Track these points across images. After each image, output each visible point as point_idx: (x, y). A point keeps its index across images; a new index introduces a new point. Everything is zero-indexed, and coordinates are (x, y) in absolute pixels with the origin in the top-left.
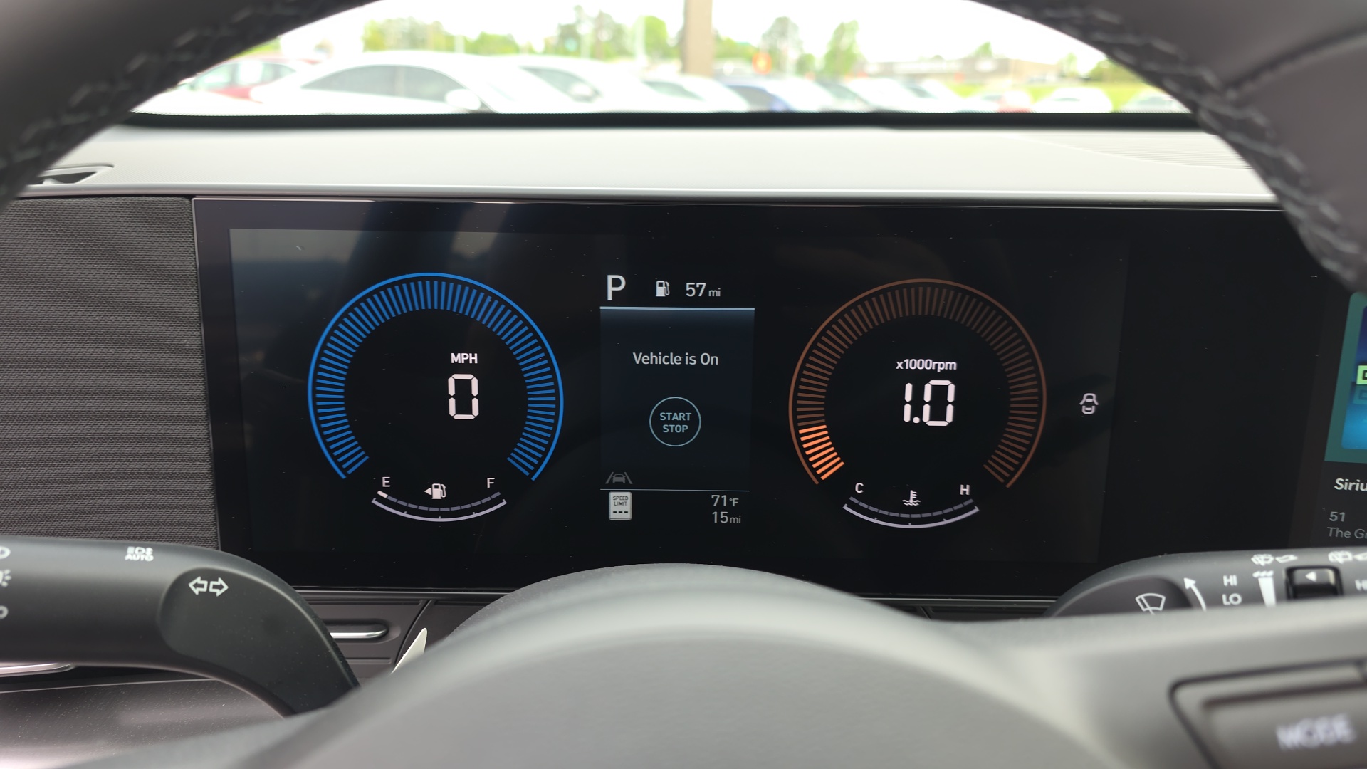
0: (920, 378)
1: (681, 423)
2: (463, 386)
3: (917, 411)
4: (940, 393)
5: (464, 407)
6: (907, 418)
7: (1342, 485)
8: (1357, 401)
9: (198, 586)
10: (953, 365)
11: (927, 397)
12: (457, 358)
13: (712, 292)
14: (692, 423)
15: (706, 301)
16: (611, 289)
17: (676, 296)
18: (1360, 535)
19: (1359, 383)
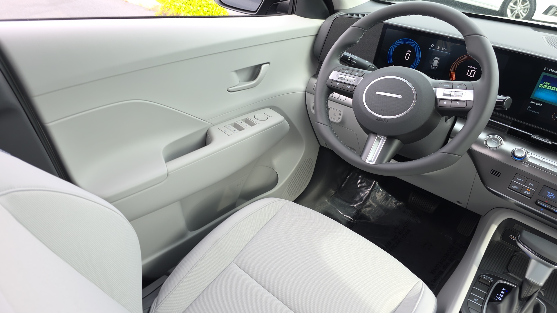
0: (471, 69)
2: (408, 55)
3: (469, 74)
4: (473, 72)
5: (407, 58)
6: (467, 75)
7: (532, 102)
8: (538, 89)
9: (371, 66)
10: (476, 68)
11: (471, 72)
13: (446, 50)
15: (444, 51)
16: (432, 46)
17: (440, 49)
18: (533, 111)
19: (540, 86)
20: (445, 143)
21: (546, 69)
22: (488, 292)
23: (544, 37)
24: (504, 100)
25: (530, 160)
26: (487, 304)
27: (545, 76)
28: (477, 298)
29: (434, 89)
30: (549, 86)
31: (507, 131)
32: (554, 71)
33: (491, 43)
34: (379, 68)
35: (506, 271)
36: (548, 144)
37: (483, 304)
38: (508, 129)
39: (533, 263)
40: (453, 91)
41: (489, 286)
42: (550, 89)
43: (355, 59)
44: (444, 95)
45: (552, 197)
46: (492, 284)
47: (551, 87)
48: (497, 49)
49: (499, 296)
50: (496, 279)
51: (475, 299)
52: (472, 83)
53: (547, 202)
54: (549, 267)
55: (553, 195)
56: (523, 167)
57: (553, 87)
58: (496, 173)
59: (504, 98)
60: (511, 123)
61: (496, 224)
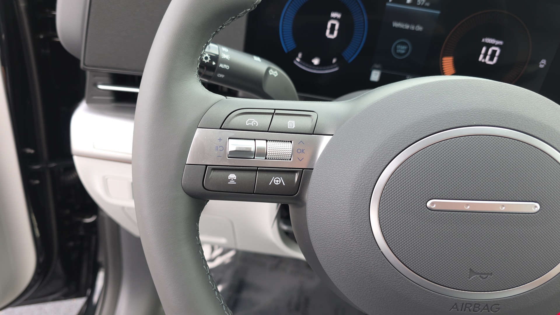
0: (489, 46)
1: (402, 50)
3: (484, 57)
6: (479, 60)
10: (501, 43)
11: (489, 53)
12: (334, 15)
13: (426, 4)
14: (407, 50)
15: (423, 7)
17: (414, 4)
43: (224, 56)
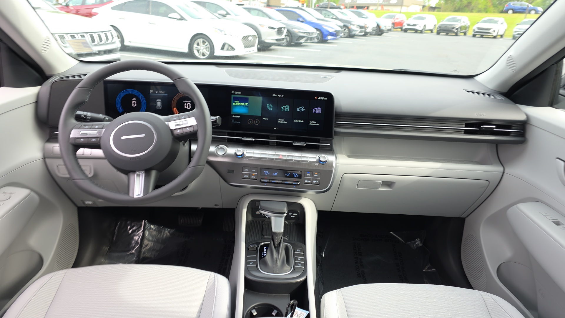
0: (187, 103)
2: (134, 102)
3: (186, 107)
4: (189, 105)
5: (134, 105)
7: (233, 116)
9: (106, 118)
11: (187, 105)
12: (133, 99)
15: (162, 93)
16: (151, 92)
17: (158, 93)
18: (236, 122)
19: (234, 105)
20: (190, 161)
21: (233, 92)
22: (256, 254)
23: (224, 71)
24: (216, 119)
25: (247, 155)
26: (259, 262)
27: (234, 97)
28: (251, 262)
29: (166, 123)
30: (239, 103)
31: (227, 140)
32: (238, 93)
33: (193, 81)
34: (114, 118)
35: (262, 236)
36: (252, 141)
37: (256, 264)
38: (227, 139)
39: (273, 219)
40: (180, 122)
41: (256, 251)
42: (240, 105)
43: (88, 115)
44: (176, 125)
45: (268, 174)
46: (257, 248)
47: (240, 103)
48: (199, 86)
49: (264, 254)
50: (258, 244)
51: (251, 263)
52: (191, 112)
53: (266, 178)
54: (282, 217)
55: (267, 172)
56: (245, 161)
57: (241, 103)
58: (231, 171)
59: (215, 117)
60: (227, 134)
61: (245, 208)
